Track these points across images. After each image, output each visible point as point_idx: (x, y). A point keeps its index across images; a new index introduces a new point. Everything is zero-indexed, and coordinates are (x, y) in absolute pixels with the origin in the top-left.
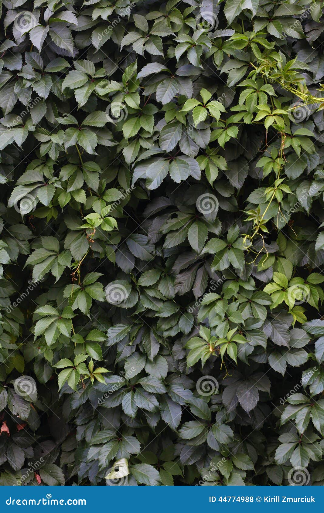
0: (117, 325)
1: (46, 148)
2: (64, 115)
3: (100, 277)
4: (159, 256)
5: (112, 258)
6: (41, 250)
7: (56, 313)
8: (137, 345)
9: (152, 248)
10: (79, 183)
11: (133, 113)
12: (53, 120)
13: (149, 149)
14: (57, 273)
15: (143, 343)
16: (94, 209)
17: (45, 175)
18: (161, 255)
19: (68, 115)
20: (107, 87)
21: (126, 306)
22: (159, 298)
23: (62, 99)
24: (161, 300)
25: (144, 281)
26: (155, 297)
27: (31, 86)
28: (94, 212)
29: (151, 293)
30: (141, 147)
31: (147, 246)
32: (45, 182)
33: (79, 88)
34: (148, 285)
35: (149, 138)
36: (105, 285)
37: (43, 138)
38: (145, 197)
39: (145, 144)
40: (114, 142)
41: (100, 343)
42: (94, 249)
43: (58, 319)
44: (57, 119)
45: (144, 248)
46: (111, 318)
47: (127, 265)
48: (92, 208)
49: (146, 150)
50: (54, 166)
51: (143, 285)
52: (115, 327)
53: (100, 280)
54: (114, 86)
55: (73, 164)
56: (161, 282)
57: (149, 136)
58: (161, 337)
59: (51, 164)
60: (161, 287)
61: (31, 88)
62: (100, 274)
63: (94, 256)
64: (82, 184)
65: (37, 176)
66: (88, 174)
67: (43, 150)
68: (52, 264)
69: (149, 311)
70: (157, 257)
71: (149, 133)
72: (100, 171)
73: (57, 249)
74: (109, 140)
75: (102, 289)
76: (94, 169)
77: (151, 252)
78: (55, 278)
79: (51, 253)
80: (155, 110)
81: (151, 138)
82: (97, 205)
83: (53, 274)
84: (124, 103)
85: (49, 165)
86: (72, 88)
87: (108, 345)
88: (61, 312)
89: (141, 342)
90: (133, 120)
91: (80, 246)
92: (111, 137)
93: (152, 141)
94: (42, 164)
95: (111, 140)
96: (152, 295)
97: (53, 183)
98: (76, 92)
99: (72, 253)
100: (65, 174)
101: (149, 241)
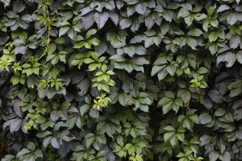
0: (204, 136)
1: (169, 47)
2: (178, 30)
3: (196, 112)
4: (225, 101)
5: (202, 102)
6: (165, 98)
7: (174, 130)
8: (214, 146)
9: (221, 97)
10: (186, 65)
11: (213, 30)
12: (172, 33)
13: (223, 47)
14: (176, 109)
15: (218, 145)
16: (194, 77)
17: (168, 60)
18: (226, 100)
19: (180, 30)
20: (200, 17)
21: (209, 126)
22: (226, 122)
23: (177, 22)
24: (227, 123)
25: (218, 114)
26: (224, 122)
27: (162, 16)
28: (194, 79)
29: (222, 120)
30: (219, 46)
31: (219, 96)
32: (169, 64)
33: (186, 17)
34: (220, 115)
35: (222, 42)
36: (199, 115)
37: (167, 42)
38: (217, 72)
39: (220, 45)
40: (204, 44)
41: (197, 144)
42: (193, 97)
43: (175, 133)
44: (175, 32)
45: (218, 97)
46: (199, 132)
47: (209, 106)
48: (192, 77)
49: (221, 48)
50: (173, 56)
51: (217, 115)
52: (203, 137)
53: (196, 113)
54: (203, 16)
55: (182, 55)
56: (226, 114)
57: (223, 41)
58: (227, 142)
59: (171, 55)
60: (226, 117)
61: (162, 17)
62: (196, 110)
63: (193, 101)
64: (187, 65)
65: (164, 60)
66: (190, 60)
67: (167, 48)
68: (172, 105)
69: (221, 128)
70: (224, 102)
71: (223, 39)
72: (196, 58)
73: (173, 97)
74: (202, 43)
75: (197, 117)
76: (192, 57)
77: (221, 99)
78: (175, 112)
79: (171, 100)
80: (225, 28)
81: (224, 42)
82: (195, 75)
83: (174, 110)
84: (210, 24)
85: (170, 55)
86: (183, 17)
87: (201, 146)
88: (176, 129)
89: (216, 144)
90: (213, 33)
91: (186, 96)
92: (202, 41)
93: (224, 44)
94: (166, 55)
95: (203, 43)
96: (222, 121)
97: (173, 64)
98: (185, 19)
99: (183, 99)
100: (179, 60)
101: (220, 94)
